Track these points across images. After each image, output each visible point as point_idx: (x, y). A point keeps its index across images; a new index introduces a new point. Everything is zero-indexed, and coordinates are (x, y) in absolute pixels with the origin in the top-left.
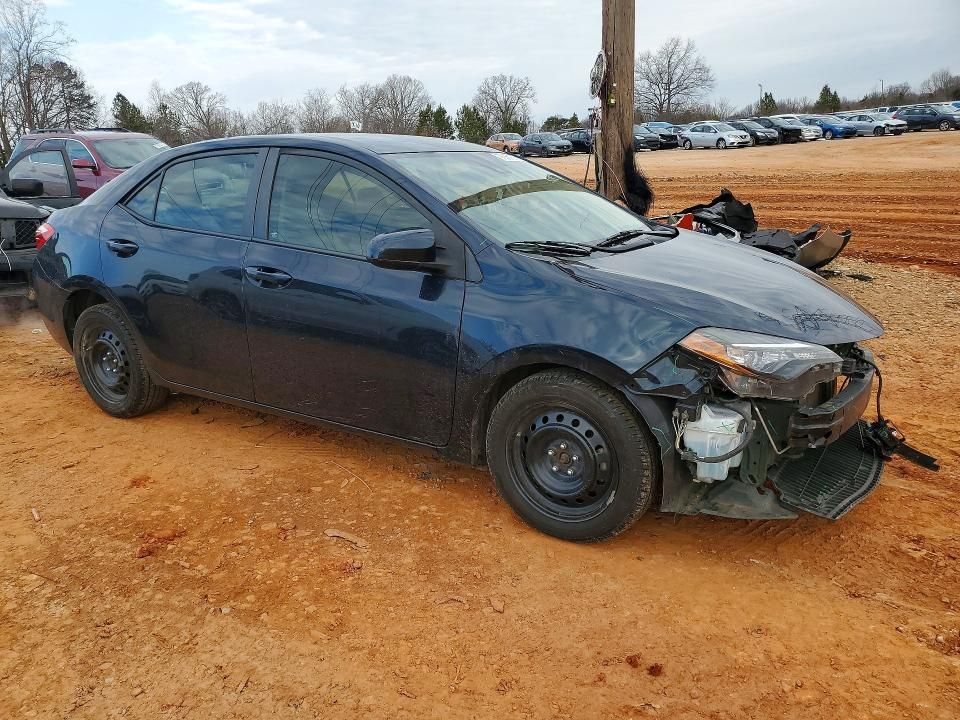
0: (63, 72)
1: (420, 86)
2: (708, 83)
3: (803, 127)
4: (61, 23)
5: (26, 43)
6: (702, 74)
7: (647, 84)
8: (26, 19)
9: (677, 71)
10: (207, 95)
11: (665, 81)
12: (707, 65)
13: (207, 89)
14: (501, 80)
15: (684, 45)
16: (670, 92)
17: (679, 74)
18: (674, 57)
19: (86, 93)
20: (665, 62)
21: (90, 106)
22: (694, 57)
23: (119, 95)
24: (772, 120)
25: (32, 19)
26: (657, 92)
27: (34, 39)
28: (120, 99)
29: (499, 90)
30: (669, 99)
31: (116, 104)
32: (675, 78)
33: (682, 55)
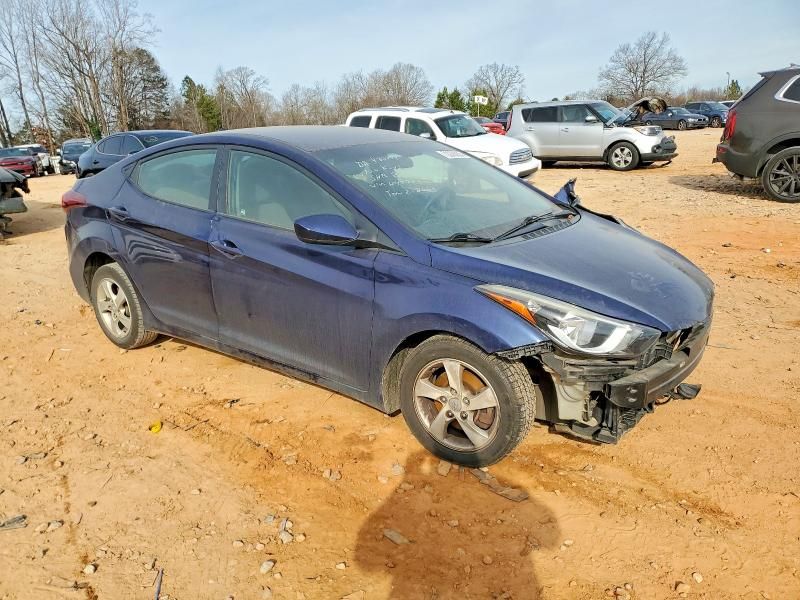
0: (144, 58)
1: (421, 72)
2: (681, 71)
4: (150, 15)
6: (675, 64)
7: (625, 72)
8: (121, 10)
9: (652, 61)
10: (251, 79)
11: (641, 70)
13: (253, 73)
14: (494, 68)
15: (660, 37)
16: (645, 79)
17: (653, 64)
18: (650, 49)
19: (161, 75)
20: (642, 53)
21: (164, 86)
22: (667, 48)
23: (187, 78)
25: (126, 11)
26: (634, 80)
27: (128, 29)
28: (188, 80)
30: (644, 85)
31: (184, 85)
32: (650, 66)
33: (658, 45)
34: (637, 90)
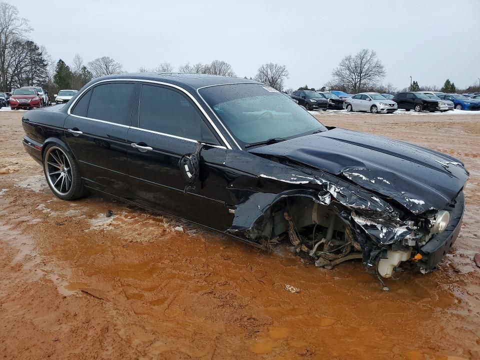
1: (229, 67)
2: (382, 74)
3: (439, 100)
5: (5, 29)
6: (379, 70)
7: (348, 72)
9: (365, 66)
11: (359, 72)
12: (382, 65)
14: (271, 66)
15: (370, 53)
16: (361, 78)
17: (366, 69)
18: (364, 59)
20: (359, 62)
21: (44, 65)
22: (375, 60)
23: (60, 60)
24: (416, 95)
26: (354, 77)
27: (10, 27)
29: (269, 70)
30: (360, 81)
31: (58, 65)
32: (364, 70)
33: (369, 58)
34: (355, 84)
